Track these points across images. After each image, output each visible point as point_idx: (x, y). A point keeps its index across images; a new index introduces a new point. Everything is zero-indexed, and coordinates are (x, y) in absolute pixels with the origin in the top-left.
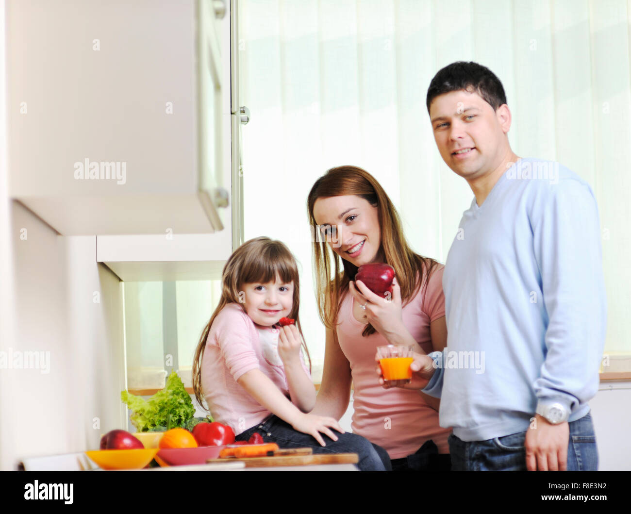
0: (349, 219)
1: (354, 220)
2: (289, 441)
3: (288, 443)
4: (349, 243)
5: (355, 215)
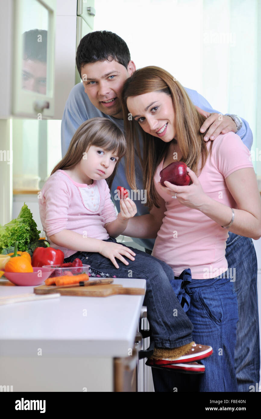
0: (154, 109)
1: (157, 110)
4: (156, 128)
5: (157, 106)
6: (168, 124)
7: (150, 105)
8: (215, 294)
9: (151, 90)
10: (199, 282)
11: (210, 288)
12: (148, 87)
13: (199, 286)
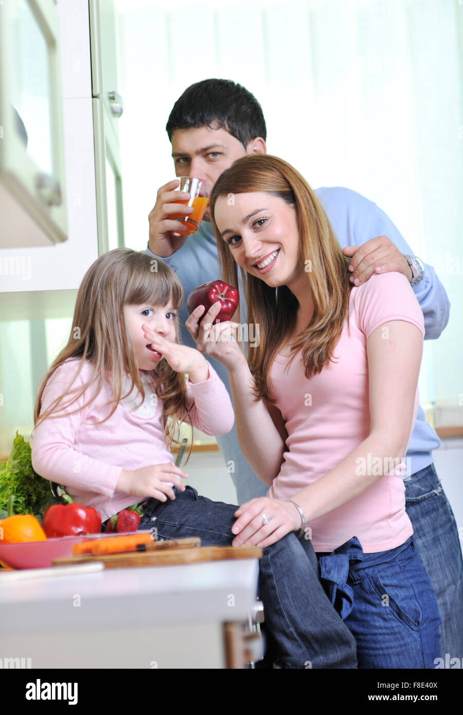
0: (258, 224)
1: (264, 225)
2: (182, 525)
3: (180, 528)
4: (256, 254)
5: (264, 218)
6: (280, 251)
7: (253, 214)
8: (401, 576)
9: (258, 189)
10: (370, 558)
11: (392, 566)
12: (254, 182)
13: (371, 565)
